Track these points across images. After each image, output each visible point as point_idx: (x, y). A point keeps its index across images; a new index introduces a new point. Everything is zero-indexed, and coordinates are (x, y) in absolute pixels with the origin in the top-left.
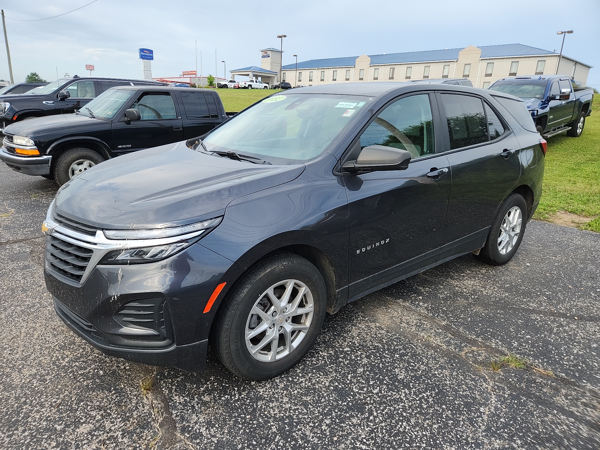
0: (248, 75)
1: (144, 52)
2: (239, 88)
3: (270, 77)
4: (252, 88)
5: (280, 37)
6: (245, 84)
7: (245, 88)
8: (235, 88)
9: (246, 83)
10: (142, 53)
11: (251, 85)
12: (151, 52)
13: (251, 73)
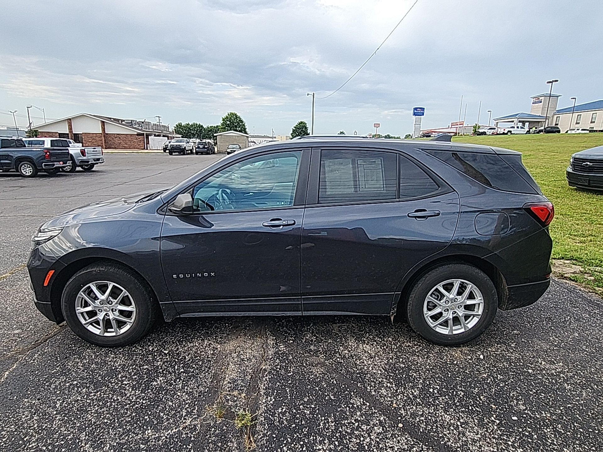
0: (513, 121)
1: (417, 110)
2: (497, 134)
3: (539, 122)
4: (511, 134)
5: (550, 82)
6: (504, 130)
7: (504, 134)
8: (493, 134)
9: (506, 129)
10: (415, 111)
11: (511, 132)
12: (423, 109)
13: (516, 119)
